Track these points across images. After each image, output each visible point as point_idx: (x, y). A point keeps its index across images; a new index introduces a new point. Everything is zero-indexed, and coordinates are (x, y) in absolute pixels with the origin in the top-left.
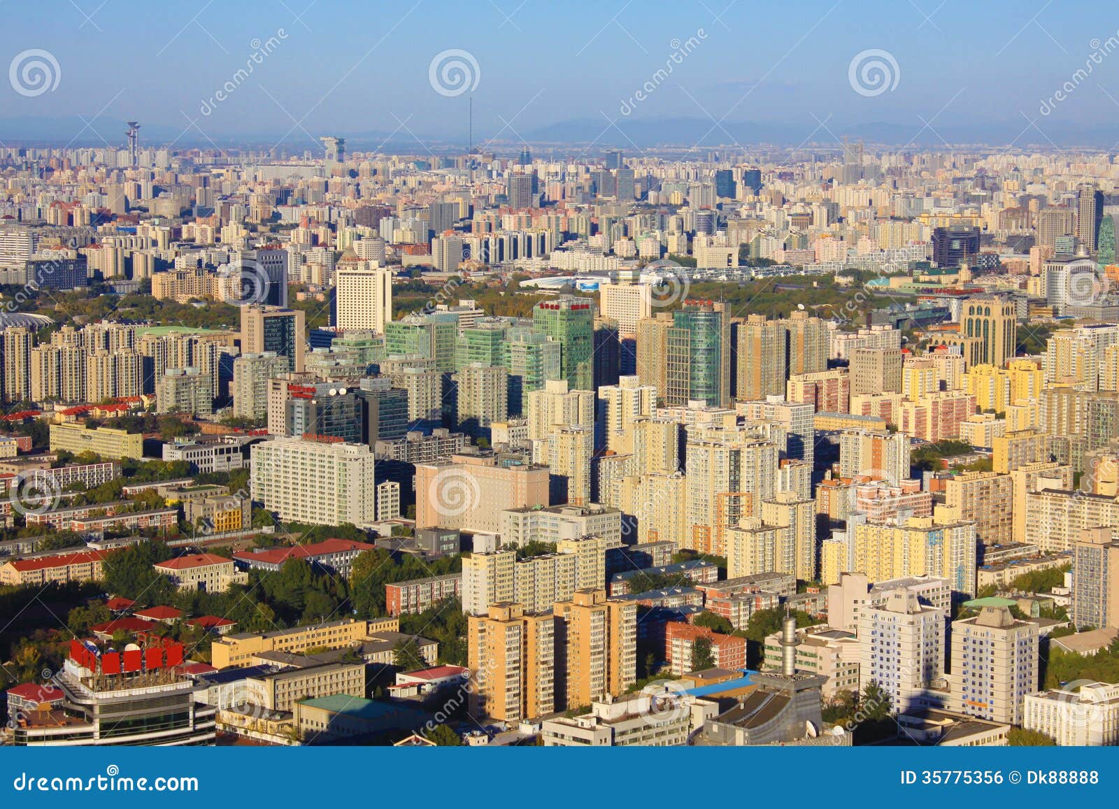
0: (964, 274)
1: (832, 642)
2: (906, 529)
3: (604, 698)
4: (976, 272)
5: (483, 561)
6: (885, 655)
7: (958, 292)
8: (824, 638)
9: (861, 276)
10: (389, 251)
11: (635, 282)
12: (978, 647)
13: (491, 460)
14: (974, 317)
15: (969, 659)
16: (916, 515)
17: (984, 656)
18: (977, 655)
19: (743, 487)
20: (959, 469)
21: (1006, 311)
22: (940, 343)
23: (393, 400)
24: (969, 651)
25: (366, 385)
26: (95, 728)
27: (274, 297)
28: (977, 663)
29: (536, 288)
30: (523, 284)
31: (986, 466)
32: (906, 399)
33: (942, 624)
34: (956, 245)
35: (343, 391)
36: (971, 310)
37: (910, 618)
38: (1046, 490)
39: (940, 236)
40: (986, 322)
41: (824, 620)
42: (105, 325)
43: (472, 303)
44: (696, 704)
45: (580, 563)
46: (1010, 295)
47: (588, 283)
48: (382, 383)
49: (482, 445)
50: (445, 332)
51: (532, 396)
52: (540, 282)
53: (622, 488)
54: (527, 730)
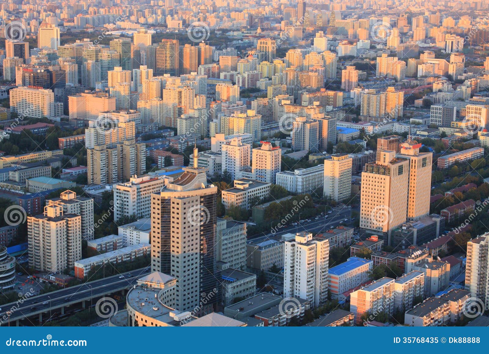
0: (259, 30)
1: (213, 157)
2: (238, 118)
3: (134, 176)
4: (263, 30)
5: (92, 130)
6: (230, 161)
7: (257, 37)
8: (210, 155)
9: (225, 31)
10: (59, 22)
11: (146, 32)
12: (261, 157)
13: (95, 95)
14: (262, 45)
15: (258, 161)
16: (241, 113)
17: (263, 160)
18: (261, 160)
19: (183, 104)
20: (256, 97)
21: (273, 43)
22: (250, 54)
23: (61, 74)
24: (258, 159)
25: (51, 68)
28: (261, 163)
29: (111, 35)
31: (265, 96)
32: (239, 74)
33: (249, 150)
34: (257, 21)
35: (43, 71)
36: (261, 43)
37: (239, 148)
38: (285, 104)
39: (251, 17)
40: (266, 47)
41: (210, 149)
43: (89, 40)
44: (166, 178)
45: (126, 130)
46: (274, 38)
47: (130, 33)
48: (57, 68)
49: (92, 90)
50: (79, 50)
51: (110, 73)
52: (113, 33)
53: (141, 104)
54: (108, 188)
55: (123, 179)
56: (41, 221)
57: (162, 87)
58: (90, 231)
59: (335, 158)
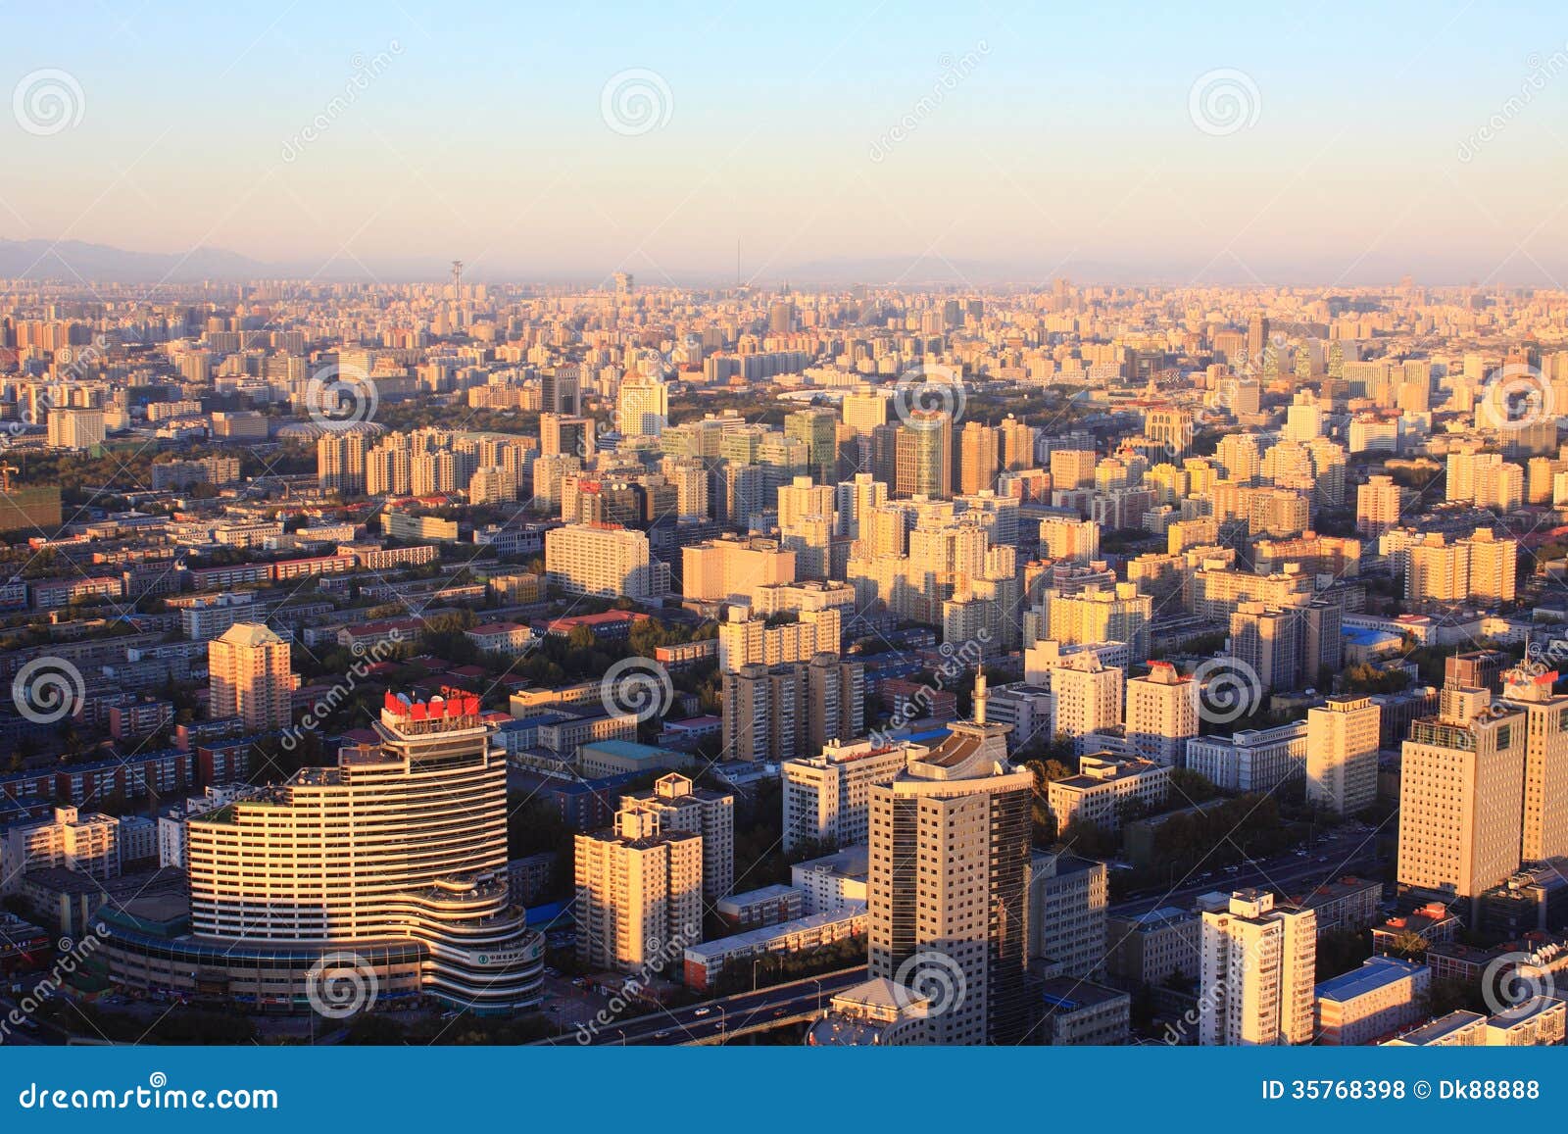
0: (1151, 388)
1: (1028, 698)
2: (1093, 602)
3: (833, 742)
4: (1161, 387)
5: (737, 629)
6: (1072, 708)
7: (1146, 404)
8: (1021, 693)
9: (1064, 389)
10: (668, 370)
11: (873, 394)
12: (1148, 700)
13: (746, 545)
14: (1157, 425)
15: (1141, 711)
16: (1102, 590)
17: (1153, 708)
18: (1148, 707)
19: (958, 567)
20: (1139, 552)
21: (1183, 420)
22: (1128, 446)
23: (666, 495)
24: (1142, 704)
25: (643, 481)
26: (406, 765)
27: (568, 406)
28: (1148, 713)
29: (791, 400)
30: (780, 397)
31: (1162, 549)
32: (1099, 494)
33: (1120, 682)
34: (1145, 364)
35: (624, 487)
36: (1155, 418)
37: (1093, 676)
38: (1211, 569)
39: (1131, 354)
40: (1167, 429)
41: (1023, 678)
42: (430, 431)
43: (735, 412)
44: (910, 747)
45: (819, 631)
46: (1188, 407)
47: (834, 396)
48: (658, 479)
49: (741, 532)
50: (711, 436)
51: (782, 491)
52: (795, 395)
53: (855, 568)
54: (770, 769)
55: (807, 748)
56: (607, 845)
57: (910, 523)
58: (725, 876)
59: (1336, 705)
